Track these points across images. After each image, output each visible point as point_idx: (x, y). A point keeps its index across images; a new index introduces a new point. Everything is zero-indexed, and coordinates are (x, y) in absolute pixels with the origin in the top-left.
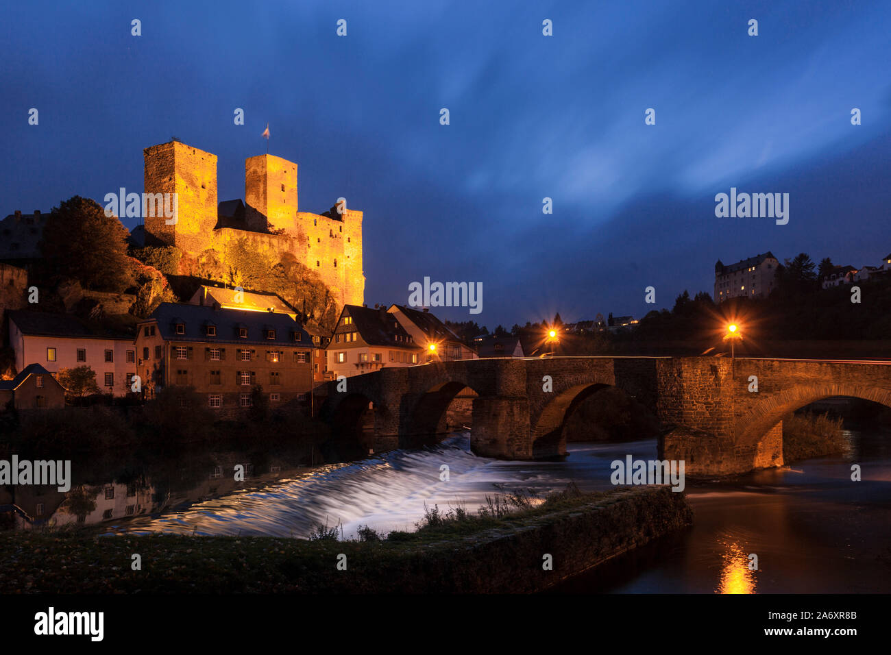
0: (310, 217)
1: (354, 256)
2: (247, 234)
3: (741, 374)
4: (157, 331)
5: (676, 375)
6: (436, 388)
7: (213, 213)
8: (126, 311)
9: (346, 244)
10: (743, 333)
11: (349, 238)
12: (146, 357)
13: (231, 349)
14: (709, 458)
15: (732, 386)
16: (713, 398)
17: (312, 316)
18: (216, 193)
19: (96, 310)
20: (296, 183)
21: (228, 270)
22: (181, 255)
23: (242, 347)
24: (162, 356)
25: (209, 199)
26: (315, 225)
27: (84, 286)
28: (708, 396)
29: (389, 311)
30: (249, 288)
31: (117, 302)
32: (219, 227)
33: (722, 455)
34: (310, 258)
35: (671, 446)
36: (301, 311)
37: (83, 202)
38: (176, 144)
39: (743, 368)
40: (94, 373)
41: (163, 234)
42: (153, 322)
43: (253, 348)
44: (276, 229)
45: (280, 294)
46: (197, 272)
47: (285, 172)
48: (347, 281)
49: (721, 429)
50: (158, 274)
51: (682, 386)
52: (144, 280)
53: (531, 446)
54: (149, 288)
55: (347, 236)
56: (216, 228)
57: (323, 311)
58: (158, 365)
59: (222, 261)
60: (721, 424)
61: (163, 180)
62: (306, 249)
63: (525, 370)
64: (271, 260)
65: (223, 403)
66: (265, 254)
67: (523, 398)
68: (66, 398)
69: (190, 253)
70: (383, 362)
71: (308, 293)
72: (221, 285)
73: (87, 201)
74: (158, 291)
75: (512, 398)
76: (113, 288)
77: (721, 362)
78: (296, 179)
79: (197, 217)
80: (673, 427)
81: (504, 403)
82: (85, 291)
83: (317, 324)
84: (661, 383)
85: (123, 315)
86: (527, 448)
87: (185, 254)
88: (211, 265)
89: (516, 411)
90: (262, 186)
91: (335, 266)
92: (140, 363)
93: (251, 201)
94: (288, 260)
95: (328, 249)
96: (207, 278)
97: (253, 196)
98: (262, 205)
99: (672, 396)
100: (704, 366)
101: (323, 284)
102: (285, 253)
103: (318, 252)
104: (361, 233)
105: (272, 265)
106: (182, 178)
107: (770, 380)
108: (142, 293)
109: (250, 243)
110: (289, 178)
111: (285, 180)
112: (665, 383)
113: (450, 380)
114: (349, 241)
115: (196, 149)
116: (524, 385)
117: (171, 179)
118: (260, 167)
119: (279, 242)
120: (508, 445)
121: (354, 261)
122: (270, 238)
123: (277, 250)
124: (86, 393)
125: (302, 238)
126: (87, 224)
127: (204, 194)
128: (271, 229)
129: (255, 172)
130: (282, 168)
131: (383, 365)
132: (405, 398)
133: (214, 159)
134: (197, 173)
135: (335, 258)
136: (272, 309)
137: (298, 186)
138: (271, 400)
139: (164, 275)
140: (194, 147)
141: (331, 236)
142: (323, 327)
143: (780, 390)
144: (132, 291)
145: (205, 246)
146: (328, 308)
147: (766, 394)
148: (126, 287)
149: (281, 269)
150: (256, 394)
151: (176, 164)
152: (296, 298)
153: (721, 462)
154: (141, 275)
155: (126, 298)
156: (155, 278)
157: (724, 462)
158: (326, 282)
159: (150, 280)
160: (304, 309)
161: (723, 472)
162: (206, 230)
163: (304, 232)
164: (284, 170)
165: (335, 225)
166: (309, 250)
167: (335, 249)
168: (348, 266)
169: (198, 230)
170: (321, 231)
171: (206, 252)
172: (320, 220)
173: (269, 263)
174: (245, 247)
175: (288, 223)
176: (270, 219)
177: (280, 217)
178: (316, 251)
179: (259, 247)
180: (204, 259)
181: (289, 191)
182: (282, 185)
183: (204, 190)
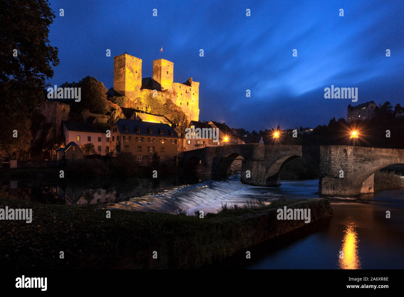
0: (178, 84)
1: (195, 100)
2: (153, 92)
3: (357, 153)
4: (118, 130)
5: (328, 153)
6: (227, 156)
7: (140, 83)
8: (106, 122)
9: (192, 96)
10: (359, 136)
11: (194, 94)
12: (113, 140)
13: (146, 137)
14: (341, 188)
15: (353, 158)
16: (344, 163)
17: (178, 125)
18: (141, 75)
19: (95, 121)
20: (173, 71)
21: (145, 106)
22: (127, 100)
23: (150, 137)
24: (119, 140)
25: (138, 77)
26: (180, 88)
27: (91, 112)
28: (342, 162)
29: (209, 124)
30: (153, 113)
31: (103, 118)
32: (142, 88)
33: (347, 187)
34: (178, 101)
35: (325, 183)
36: (173, 123)
37: (91, 78)
38: (126, 55)
39: (358, 151)
40: (94, 146)
41: (120, 91)
42: (116, 126)
43: (154, 137)
44: (165, 89)
45: (165, 116)
46: (133, 106)
47: (169, 66)
48: (192, 111)
49: (347, 176)
50: (119, 107)
51: (331, 158)
52: (113, 109)
53: (265, 180)
54: (115, 113)
55: (192, 93)
56: (141, 89)
57: (182, 123)
58: (118, 143)
59: (143, 102)
60: (347, 174)
61: (121, 70)
62: (176, 98)
63: (264, 149)
64: (162, 102)
65: (143, 159)
66: (160, 99)
67: (263, 161)
68: (84, 155)
69: (131, 99)
70: (206, 144)
71: (176, 115)
72: (143, 112)
73: (92, 78)
74: (118, 114)
75: (258, 161)
76: (101, 113)
77: (348, 148)
78: (173, 69)
79: (134, 84)
80: (326, 175)
81: (255, 162)
82: (91, 114)
83: (180, 128)
84: (322, 156)
85: (105, 123)
86: (264, 181)
87: (129, 99)
88: (139, 104)
89: (260, 166)
90: (159, 72)
91: (188, 105)
92: (111, 142)
93: (155, 78)
94: (169, 102)
95: (185, 98)
96: (137, 109)
97: (156, 76)
98: (159, 79)
99: (326, 162)
100: (341, 149)
101: (182, 112)
102: (168, 99)
103: (182, 99)
104: (198, 91)
105: (163, 104)
106: (128, 68)
107: (370, 156)
108: (112, 115)
110: (170, 68)
112: (324, 156)
113: (233, 152)
114: (194, 95)
115: (134, 57)
116: (264, 155)
117: (124, 69)
118: (159, 64)
119: (165, 95)
120: (256, 180)
121: (195, 103)
122: (162, 93)
123: (165, 98)
124: (91, 153)
125: (175, 93)
126: (92, 87)
127: (136, 75)
128: (162, 90)
129: (157, 66)
131: (206, 145)
132: (214, 159)
133: (141, 61)
134: (134, 67)
135: (187, 101)
136: (162, 122)
138: (161, 158)
139: (121, 108)
140: (133, 56)
141: (186, 92)
142: (182, 129)
143: (374, 160)
144: (108, 114)
145: (137, 96)
146: (184, 122)
147: (367, 162)
148: (106, 112)
149: (166, 106)
150: (155, 156)
151: (126, 63)
152: (172, 118)
153: (346, 190)
154: (112, 108)
155: (106, 116)
156: (117, 109)
157: (347, 190)
158: (184, 111)
159: (115, 109)
160: (175, 122)
161: (347, 194)
162: (137, 90)
163: (176, 91)
164: (168, 65)
165: (188, 88)
166: (177, 98)
167: (188, 98)
168: (193, 105)
169: (134, 90)
170: (182, 90)
171: (137, 98)
172: (182, 86)
173: (161, 103)
174: (152, 97)
175: (169, 87)
176: (162, 85)
177: (166, 84)
178: (180, 98)
179: (158, 97)
180: (136, 102)
181: (170, 74)
182: (167, 72)
183: (137, 73)
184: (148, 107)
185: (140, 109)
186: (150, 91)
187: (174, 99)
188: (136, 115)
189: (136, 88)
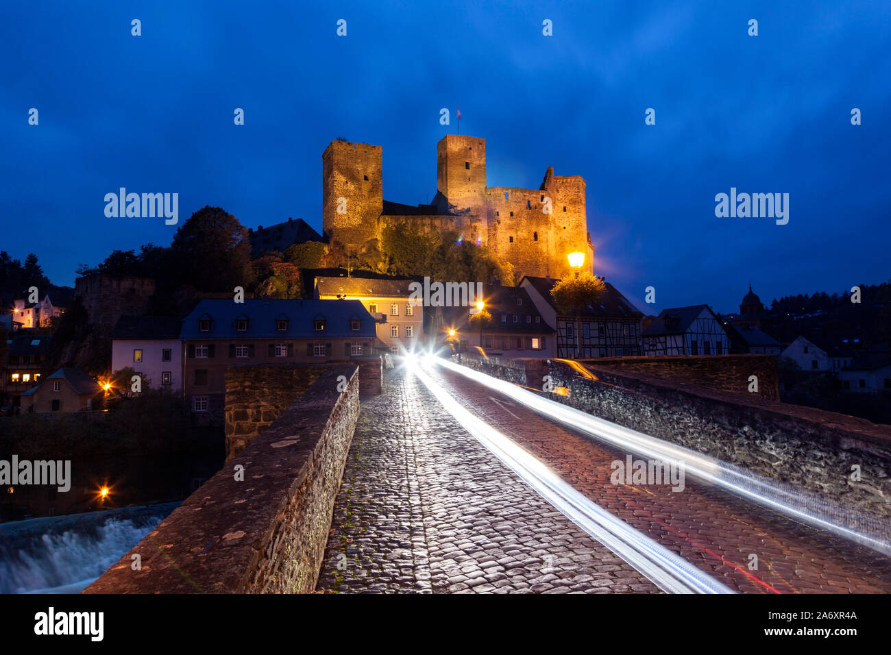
0: (500, 191)
1: (572, 225)
2: (406, 219)
9: (562, 214)
11: (564, 208)
20: (484, 159)
22: (325, 249)
25: (373, 191)
26: (507, 199)
32: (381, 216)
34: (501, 235)
44: (459, 208)
47: (470, 149)
54: (267, 284)
55: (562, 205)
59: (380, 249)
61: (329, 180)
62: (495, 225)
64: (433, 243)
66: (426, 237)
69: (350, 245)
78: (484, 154)
79: (359, 208)
88: (371, 255)
90: (444, 168)
91: (536, 239)
94: (449, 240)
95: (524, 222)
98: (445, 188)
103: (510, 228)
106: (342, 174)
109: (409, 227)
110: (475, 154)
111: (470, 157)
114: (564, 211)
118: (444, 149)
121: (572, 231)
122: (431, 219)
125: (491, 215)
127: (366, 187)
128: (451, 210)
129: (441, 156)
130: (465, 145)
133: (379, 150)
134: (359, 168)
135: (534, 230)
139: (299, 270)
140: (356, 143)
141: (529, 207)
145: (369, 237)
151: (335, 162)
162: (369, 220)
163: (493, 208)
164: (468, 147)
165: (534, 195)
166: (499, 226)
167: (534, 222)
168: (564, 237)
169: (361, 222)
170: (514, 203)
171: (368, 242)
172: (512, 192)
173: (433, 245)
174: (404, 232)
175: (474, 201)
176: (452, 200)
177: (463, 196)
178: (509, 226)
179: (419, 230)
180: (364, 250)
181: (475, 168)
182: (467, 163)
183: (367, 182)
184: (391, 260)
185: (371, 267)
186: (398, 219)
187: (489, 230)
188: (315, 284)
189: (367, 217)
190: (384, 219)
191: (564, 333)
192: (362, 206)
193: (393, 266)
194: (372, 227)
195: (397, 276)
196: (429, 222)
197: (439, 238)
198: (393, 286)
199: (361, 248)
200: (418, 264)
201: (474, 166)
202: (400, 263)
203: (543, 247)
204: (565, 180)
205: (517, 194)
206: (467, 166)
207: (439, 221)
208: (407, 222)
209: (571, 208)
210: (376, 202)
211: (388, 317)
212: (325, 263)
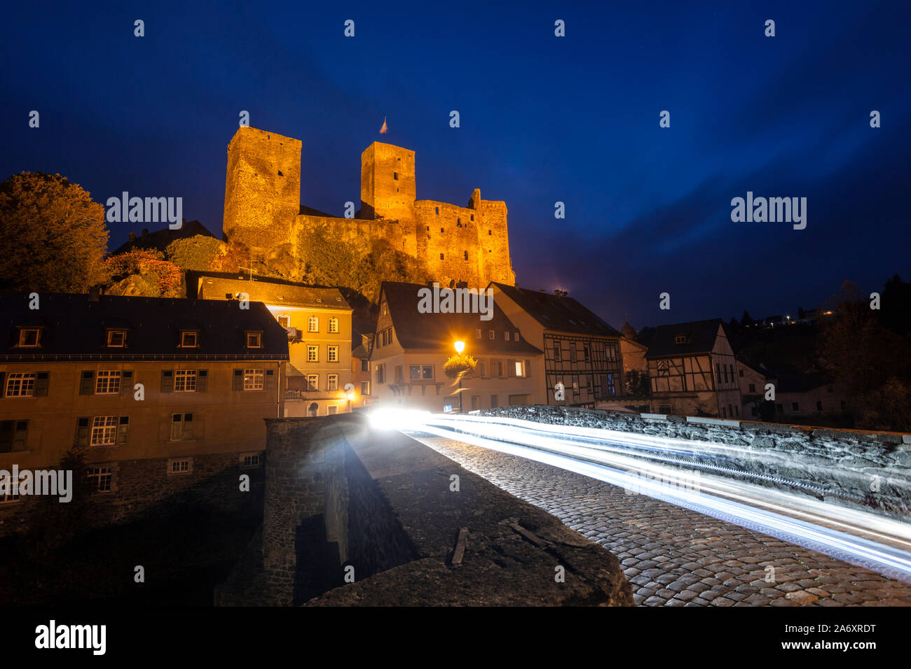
0: (429, 205)
1: (497, 249)
2: (328, 221)
9: (482, 235)
11: (490, 231)
18: (298, 180)
20: (413, 171)
25: (288, 189)
26: (437, 213)
34: (431, 251)
44: (387, 220)
47: (399, 159)
54: (127, 284)
55: (487, 229)
59: (294, 255)
64: (360, 250)
66: (351, 243)
69: (256, 249)
78: (413, 166)
79: (269, 206)
88: (282, 261)
90: (371, 177)
91: (466, 259)
93: (363, 196)
94: (378, 247)
95: (455, 240)
97: (365, 190)
98: (371, 196)
103: (441, 244)
104: (506, 227)
105: (360, 256)
106: (251, 164)
109: (331, 231)
110: (404, 165)
111: (399, 167)
114: (490, 234)
115: (270, 133)
117: (237, 168)
118: (370, 157)
119: (370, 227)
121: (498, 255)
122: (358, 224)
123: (368, 238)
125: (418, 228)
127: (280, 183)
129: (367, 164)
130: (394, 155)
133: (297, 145)
134: (273, 160)
135: (465, 249)
137: (416, 174)
141: (459, 223)
145: (280, 241)
151: (242, 150)
162: (282, 222)
163: (423, 222)
164: (398, 157)
165: (464, 213)
166: (430, 242)
167: (465, 240)
168: (491, 261)
169: (271, 222)
170: (444, 219)
171: (279, 247)
172: (443, 207)
173: (359, 253)
174: (324, 236)
175: (403, 213)
176: (378, 209)
177: (391, 207)
178: (439, 242)
179: (344, 235)
180: (273, 256)
181: (404, 179)
182: (395, 173)
183: (282, 177)
184: (308, 268)
185: (282, 275)
186: (319, 221)
187: (418, 245)
188: (200, 287)
189: (280, 218)
190: (301, 219)
191: (551, 354)
192: (274, 204)
193: (310, 275)
194: (285, 229)
195: (315, 285)
196: (356, 227)
197: (366, 245)
198: (311, 295)
199: (271, 252)
200: (341, 274)
201: (403, 177)
202: (319, 271)
203: (473, 266)
204: (489, 205)
205: (448, 210)
206: (396, 176)
207: (368, 226)
208: (328, 225)
209: (496, 232)
210: (291, 201)
211: (304, 334)
212: (221, 266)
